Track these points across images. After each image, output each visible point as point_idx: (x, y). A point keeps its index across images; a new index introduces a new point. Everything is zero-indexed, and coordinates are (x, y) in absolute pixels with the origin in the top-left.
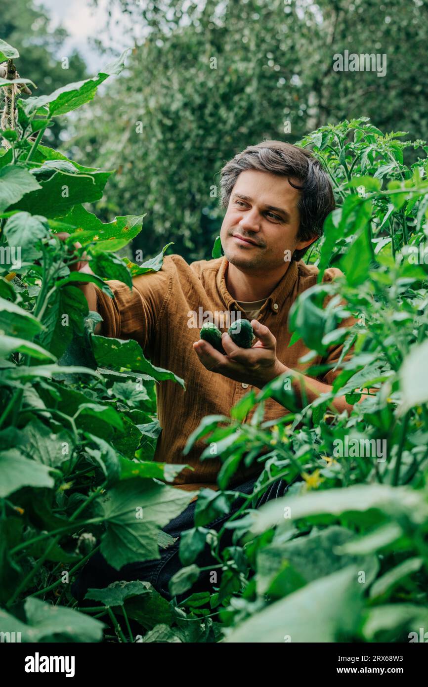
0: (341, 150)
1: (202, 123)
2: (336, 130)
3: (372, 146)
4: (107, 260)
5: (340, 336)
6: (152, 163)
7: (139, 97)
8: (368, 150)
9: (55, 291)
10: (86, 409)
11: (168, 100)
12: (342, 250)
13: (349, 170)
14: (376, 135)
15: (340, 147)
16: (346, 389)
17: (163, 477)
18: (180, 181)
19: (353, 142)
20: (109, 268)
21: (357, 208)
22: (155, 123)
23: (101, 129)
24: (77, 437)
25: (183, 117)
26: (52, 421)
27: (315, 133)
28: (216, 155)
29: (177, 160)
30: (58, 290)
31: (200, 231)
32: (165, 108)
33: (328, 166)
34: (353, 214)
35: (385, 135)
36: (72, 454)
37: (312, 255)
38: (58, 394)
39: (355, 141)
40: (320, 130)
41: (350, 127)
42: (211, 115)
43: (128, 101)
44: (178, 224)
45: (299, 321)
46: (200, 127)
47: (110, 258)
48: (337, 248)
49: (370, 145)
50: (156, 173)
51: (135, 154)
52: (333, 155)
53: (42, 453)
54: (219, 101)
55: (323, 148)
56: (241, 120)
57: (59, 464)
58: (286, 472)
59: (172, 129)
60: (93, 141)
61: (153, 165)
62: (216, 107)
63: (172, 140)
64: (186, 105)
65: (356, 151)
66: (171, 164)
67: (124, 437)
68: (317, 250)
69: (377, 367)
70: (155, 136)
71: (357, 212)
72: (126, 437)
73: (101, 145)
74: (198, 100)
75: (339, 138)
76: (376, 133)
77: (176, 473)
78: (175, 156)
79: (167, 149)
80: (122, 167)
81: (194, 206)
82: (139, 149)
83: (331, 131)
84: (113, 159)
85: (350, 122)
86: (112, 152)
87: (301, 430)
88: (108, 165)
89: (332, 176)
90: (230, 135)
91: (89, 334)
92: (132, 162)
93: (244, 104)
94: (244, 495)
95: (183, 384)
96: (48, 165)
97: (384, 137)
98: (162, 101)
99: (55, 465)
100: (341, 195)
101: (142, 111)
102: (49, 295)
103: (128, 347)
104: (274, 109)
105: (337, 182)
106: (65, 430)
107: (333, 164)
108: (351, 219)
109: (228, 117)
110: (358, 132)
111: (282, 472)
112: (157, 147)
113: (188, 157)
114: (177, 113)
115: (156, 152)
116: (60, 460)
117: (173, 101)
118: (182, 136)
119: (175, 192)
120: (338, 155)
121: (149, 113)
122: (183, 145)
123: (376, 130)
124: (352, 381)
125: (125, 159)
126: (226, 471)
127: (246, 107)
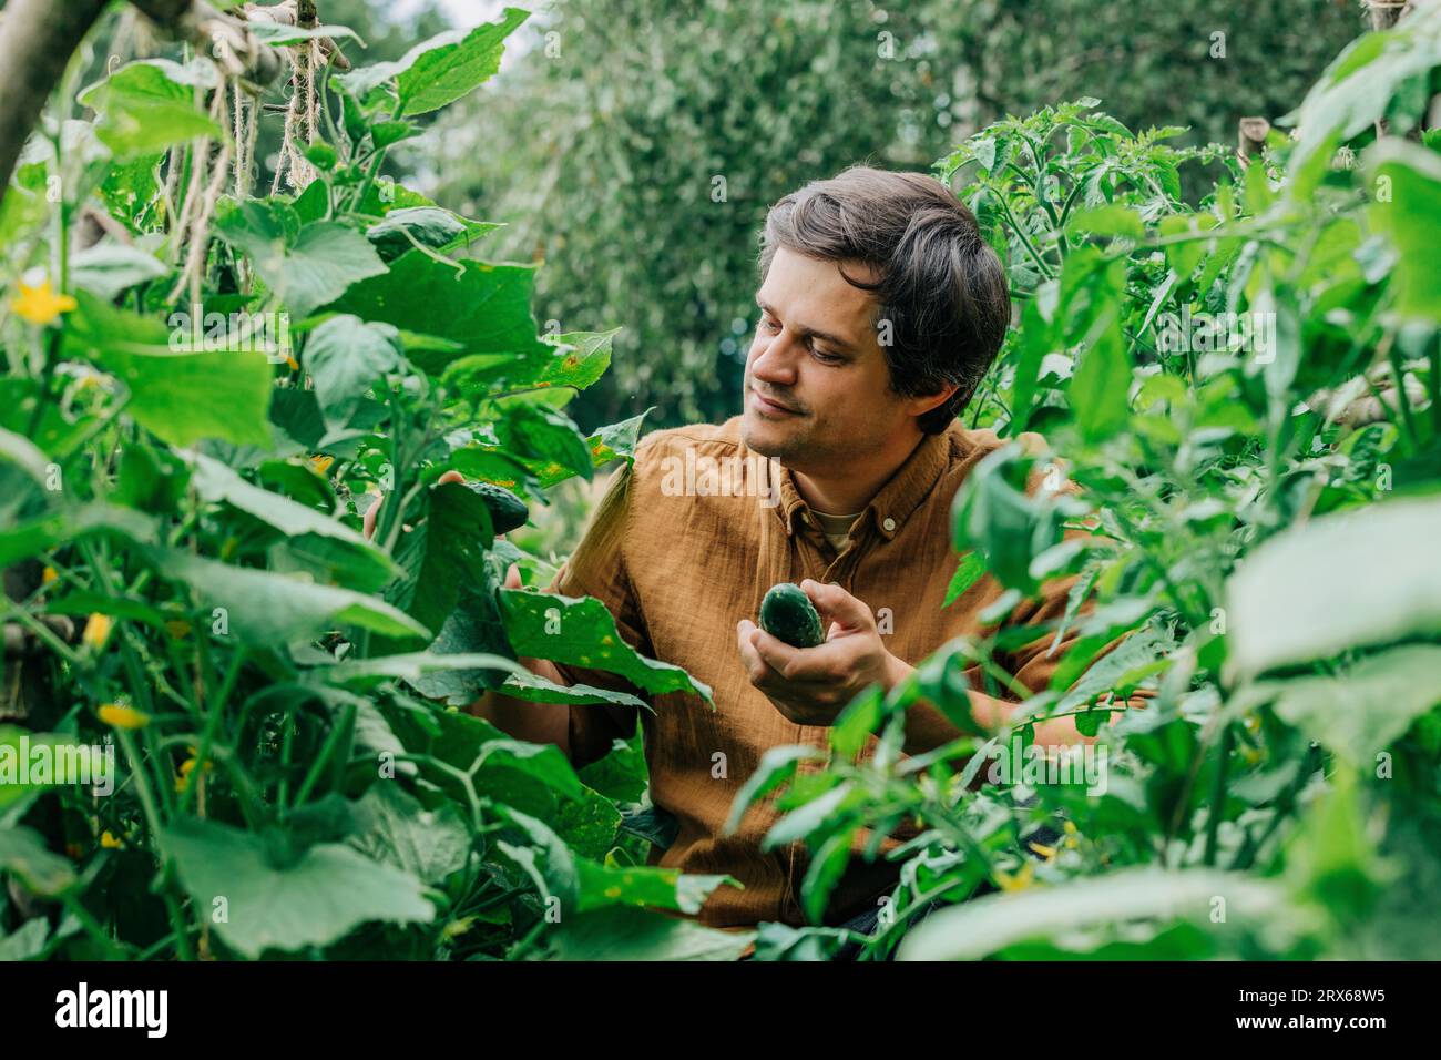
0: (1039, 174)
1: (720, 144)
2: (1027, 130)
3: (1109, 163)
4: (533, 418)
5: (1069, 558)
6: (611, 236)
7: (578, 90)
8: (1100, 172)
9: (419, 493)
10: (496, 754)
11: (643, 93)
12: (1050, 398)
13: (1059, 217)
14: (1118, 137)
15: (1036, 167)
16: (1078, 697)
17: (677, 905)
18: (673, 274)
19: (1066, 152)
20: (538, 436)
21: (1092, 279)
22: (613, 146)
23: (495, 163)
24: (478, 816)
25: (677, 131)
26: (421, 782)
27: (979, 138)
28: (752, 214)
29: (665, 228)
30: (425, 493)
31: (716, 386)
32: (636, 112)
33: (1012, 209)
34: (1083, 292)
35: (1137, 136)
36: (469, 857)
37: (982, 410)
38: (433, 720)
39: (1069, 151)
40: (989, 130)
41: (1057, 121)
42: (739, 124)
43: (552, 99)
44: (667, 373)
45: (977, 525)
46: (714, 153)
47: (540, 413)
48: (1039, 394)
49: (1105, 160)
50: (621, 259)
51: (572, 217)
52: (1021, 184)
53: (402, 854)
54: (755, 93)
55: (998, 172)
56: (807, 132)
57: (441, 879)
58: (953, 880)
59: (652, 157)
60: (475, 194)
61: (613, 240)
62: (749, 106)
63: (652, 183)
64: (681, 104)
65: (1073, 175)
66: (649, 239)
67: (579, 825)
68: (993, 400)
69: (1146, 645)
70: (614, 175)
71: (1093, 289)
72: (584, 824)
73: (494, 200)
74: (707, 92)
75: (1033, 147)
76: (1117, 132)
77: (705, 893)
78: (659, 218)
79: (642, 203)
80: (542, 245)
81: (703, 331)
82: (580, 205)
83: (1015, 132)
84: (522, 229)
85: (1056, 111)
86: (521, 214)
87: (978, 793)
88: (512, 243)
89: (1022, 232)
90: (782, 167)
91: (493, 589)
92: (566, 235)
93: (810, 97)
94: (858, 936)
95: (709, 697)
96: (396, 220)
97: (1135, 140)
98: (628, 97)
99: (433, 881)
100: (1043, 273)
101: (584, 122)
102: (406, 501)
103: (583, 613)
104: (877, 107)
105: (1032, 246)
106: (449, 803)
107: (1023, 206)
108: (1080, 302)
109: (775, 126)
110: (1076, 133)
111: (942, 882)
112: (620, 198)
113: (687, 220)
114: (662, 122)
115: (619, 212)
116: (444, 869)
117: (652, 96)
118: (675, 173)
119: (662, 298)
120: (1033, 186)
121: (599, 124)
122: (677, 192)
123: (1115, 125)
124: (1091, 678)
125: (549, 229)
126: (822, 872)
127: (815, 105)
